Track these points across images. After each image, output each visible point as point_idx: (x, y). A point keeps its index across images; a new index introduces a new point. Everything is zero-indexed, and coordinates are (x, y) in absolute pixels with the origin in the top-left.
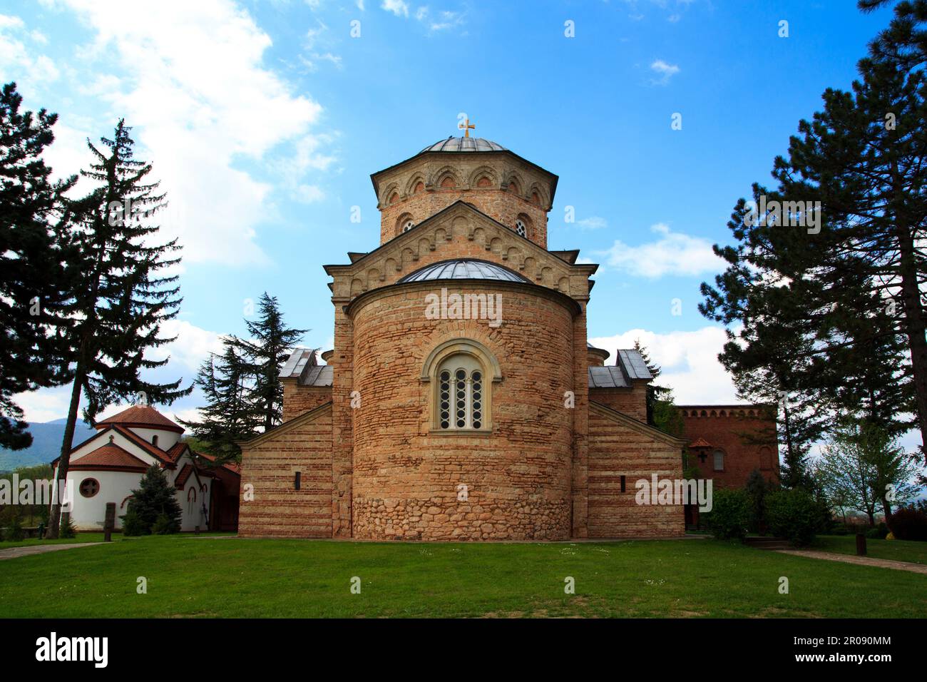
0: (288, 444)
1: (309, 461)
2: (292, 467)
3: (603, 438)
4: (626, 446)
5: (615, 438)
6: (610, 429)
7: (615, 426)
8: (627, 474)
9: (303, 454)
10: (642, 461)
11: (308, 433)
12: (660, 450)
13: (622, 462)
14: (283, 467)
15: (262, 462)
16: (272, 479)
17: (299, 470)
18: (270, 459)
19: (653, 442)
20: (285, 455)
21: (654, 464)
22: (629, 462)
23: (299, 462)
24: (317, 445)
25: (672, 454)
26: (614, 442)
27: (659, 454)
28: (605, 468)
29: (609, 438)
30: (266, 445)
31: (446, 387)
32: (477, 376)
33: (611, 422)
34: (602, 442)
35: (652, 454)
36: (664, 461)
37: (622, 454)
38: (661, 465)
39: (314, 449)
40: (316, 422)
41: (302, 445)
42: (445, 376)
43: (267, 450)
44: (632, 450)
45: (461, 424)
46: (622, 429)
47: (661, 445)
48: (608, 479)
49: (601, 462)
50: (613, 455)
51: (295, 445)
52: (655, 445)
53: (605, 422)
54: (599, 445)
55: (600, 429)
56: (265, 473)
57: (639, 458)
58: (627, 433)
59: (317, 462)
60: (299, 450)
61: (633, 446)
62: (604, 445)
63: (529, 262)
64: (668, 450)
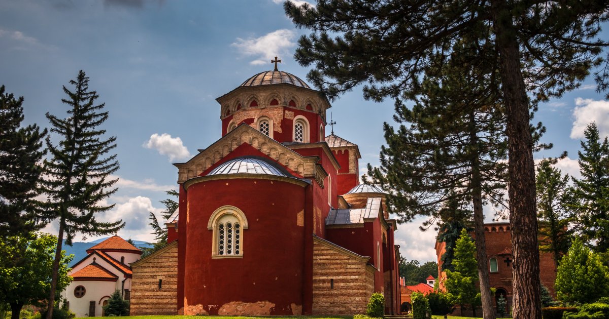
0: (155, 264)
1: (166, 273)
2: (158, 277)
3: (321, 257)
4: (334, 262)
5: (328, 257)
6: (325, 252)
7: (328, 250)
8: (334, 278)
9: (163, 269)
10: (343, 270)
11: (165, 257)
12: (353, 264)
13: (332, 271)
14: (153, 277)
15: (143, 274)
16: (147, 283)
17: (161, 279)
18: (147, 272)
19: (349, 259)
20: (154, 270)
21: (349, 272)
22: (336, 271)
23: (161, 274)
24: (170, 264)
25: (360, 266)
26: (327, 259)
27: (352, 266)
28: (322, 275)
29: (324, 257)
30: (144, 265)
31: (222, 232)
32: (237, 226)
33: (326, 248)
34: (321, 259)
35: (349, 266)
36: (355, 270)
37: (332, 267)
38: (353, 272)
39: (169, 266)
40: (170, 251)
41: (163, 264)
42: (222, 226)
43: (145, 267)
44: (337, 264)
45: (229, 252)
46: (332, 252)
47: (354, 261)
48: (324, 281)
49: (320, 271)
50: (326, 267)
51: (159, 265)
52: (350, 261)
53: (322, 248)
54: (319, 261)
55: (320, 252)
56: (144, 280)
57: (341, 268)
58: (335, 254)
59: (170, 273)
60: (161, 267)
61: (338, 261)
62: (322, 261)
63: (282, 156)
64: (358, 264)
